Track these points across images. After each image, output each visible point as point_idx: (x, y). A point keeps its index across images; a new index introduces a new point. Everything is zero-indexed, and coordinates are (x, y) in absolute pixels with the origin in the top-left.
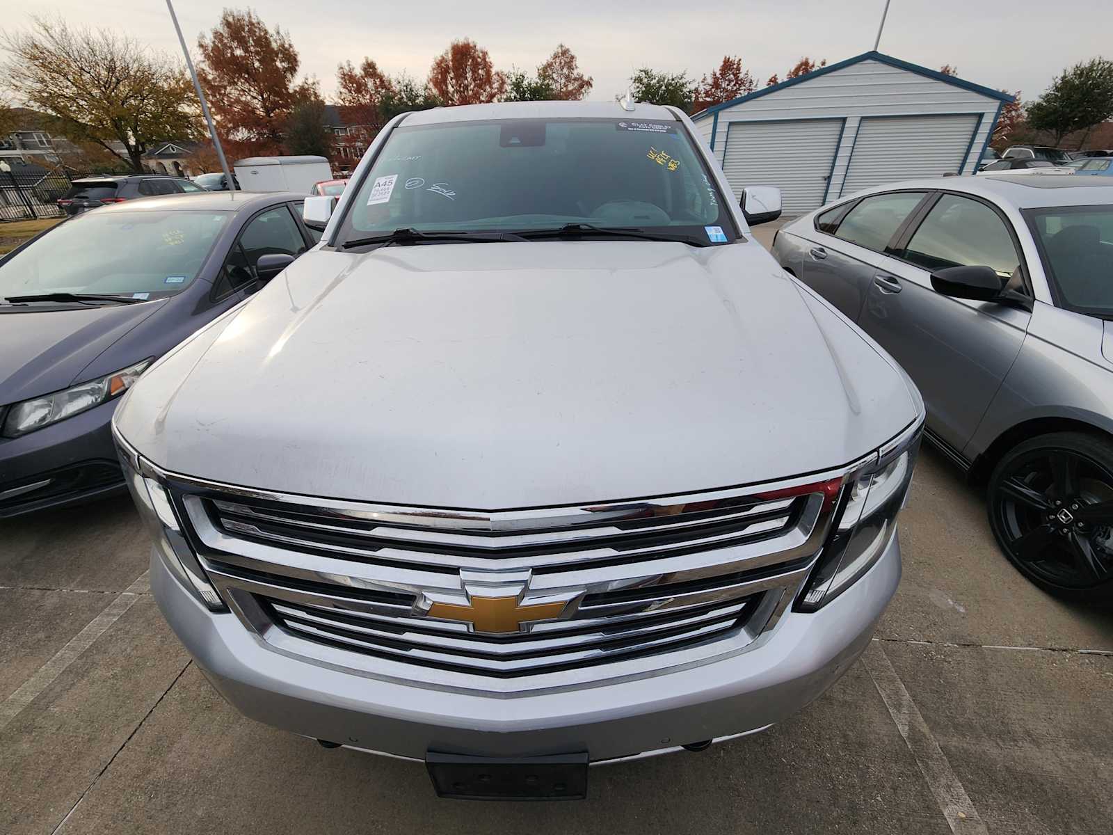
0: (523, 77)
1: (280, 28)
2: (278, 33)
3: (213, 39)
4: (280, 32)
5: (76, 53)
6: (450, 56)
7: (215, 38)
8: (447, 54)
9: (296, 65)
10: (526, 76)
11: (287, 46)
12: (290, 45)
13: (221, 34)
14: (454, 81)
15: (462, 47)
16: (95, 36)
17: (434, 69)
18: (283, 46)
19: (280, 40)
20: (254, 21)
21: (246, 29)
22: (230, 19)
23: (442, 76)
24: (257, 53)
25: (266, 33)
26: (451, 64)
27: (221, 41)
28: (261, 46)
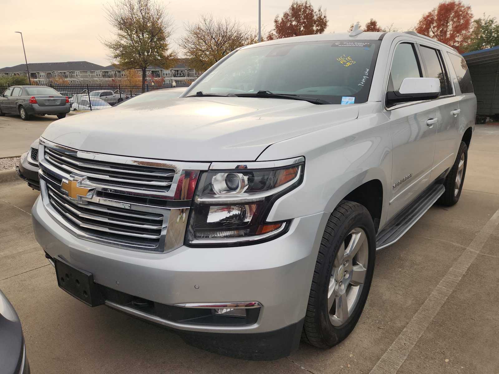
0: (492, 21)
1: (322, 8)
2: (320, 10)
3: (283, 17)
4: (321, 10)
5: (212, 30)
6: (436, 12)
7: (284, 16)
8: (434, 11)
9: (325, 28)
10: (495, 21)
11: (322, 17)
12: (325, 17)
13: (288, 14)
14: (436, 29)
15: (448, 5)
16: (223, 22)
17: (420, 22)
18: (320, 17)
19: (319, 14)
20: (308, 5)
21: (302, 10)
22: (295, 6)
23: (426, 26)
24: (304, 22)
25: (312, 11)
26: (436, 18)
27: (287, 18)
28: (307, 19)
